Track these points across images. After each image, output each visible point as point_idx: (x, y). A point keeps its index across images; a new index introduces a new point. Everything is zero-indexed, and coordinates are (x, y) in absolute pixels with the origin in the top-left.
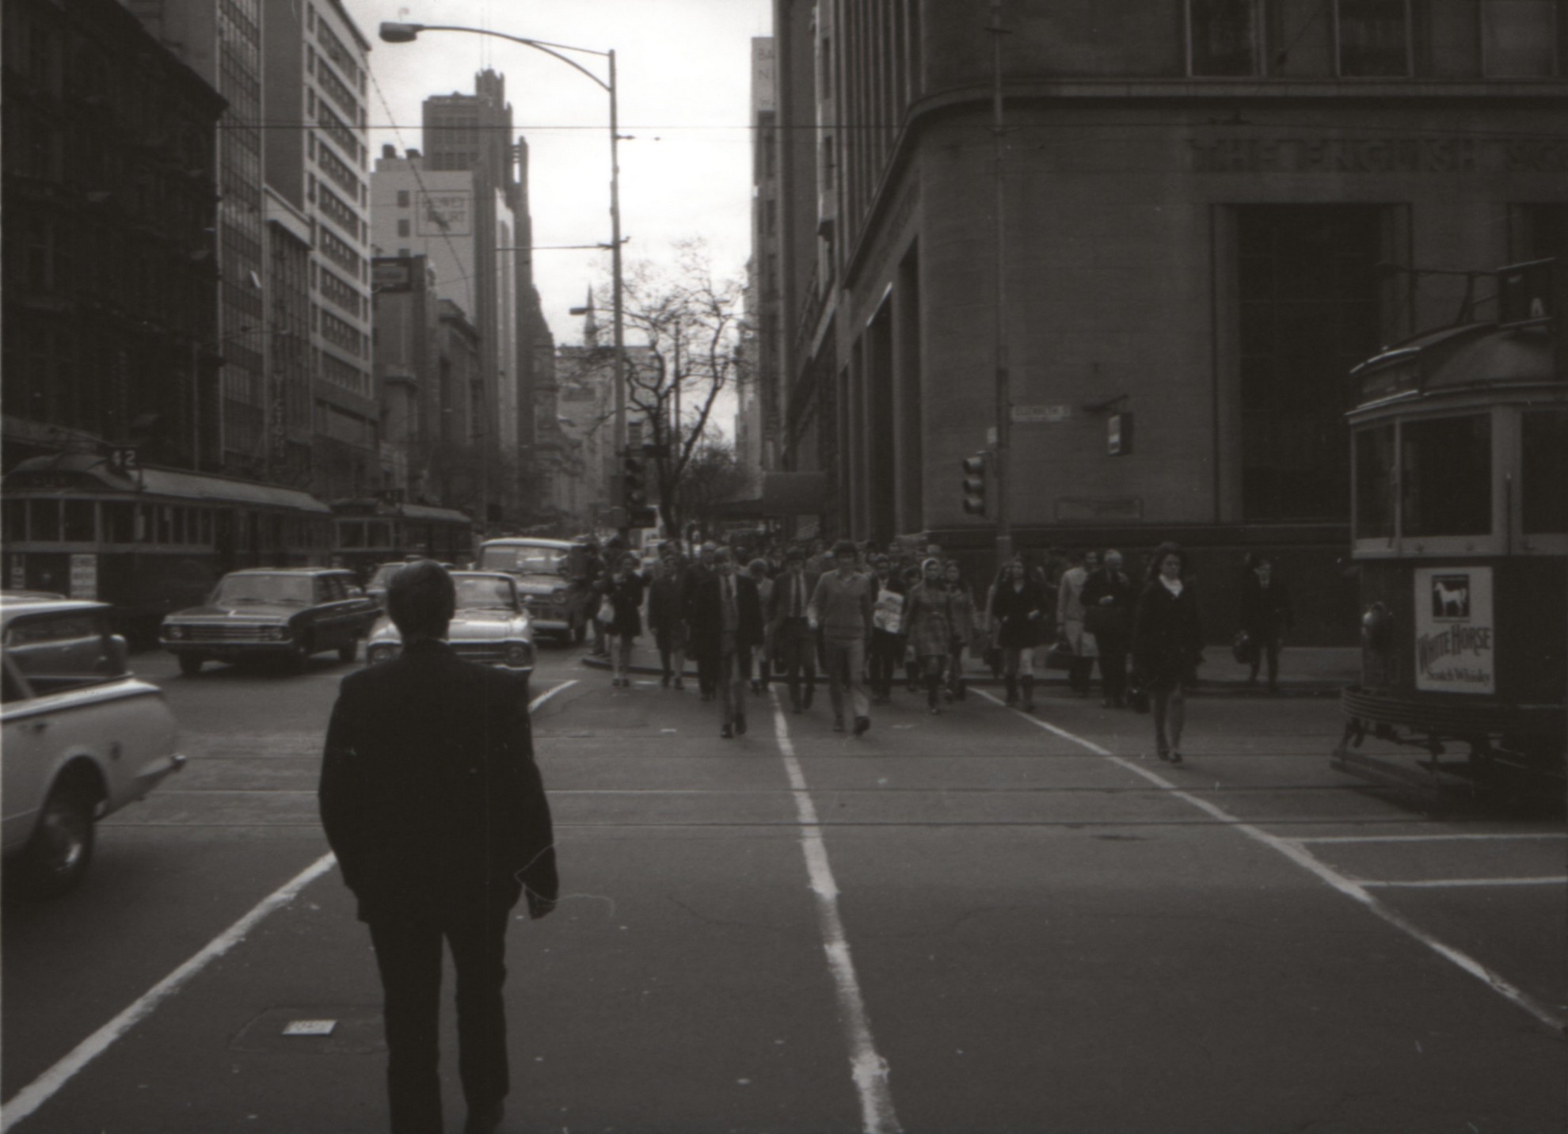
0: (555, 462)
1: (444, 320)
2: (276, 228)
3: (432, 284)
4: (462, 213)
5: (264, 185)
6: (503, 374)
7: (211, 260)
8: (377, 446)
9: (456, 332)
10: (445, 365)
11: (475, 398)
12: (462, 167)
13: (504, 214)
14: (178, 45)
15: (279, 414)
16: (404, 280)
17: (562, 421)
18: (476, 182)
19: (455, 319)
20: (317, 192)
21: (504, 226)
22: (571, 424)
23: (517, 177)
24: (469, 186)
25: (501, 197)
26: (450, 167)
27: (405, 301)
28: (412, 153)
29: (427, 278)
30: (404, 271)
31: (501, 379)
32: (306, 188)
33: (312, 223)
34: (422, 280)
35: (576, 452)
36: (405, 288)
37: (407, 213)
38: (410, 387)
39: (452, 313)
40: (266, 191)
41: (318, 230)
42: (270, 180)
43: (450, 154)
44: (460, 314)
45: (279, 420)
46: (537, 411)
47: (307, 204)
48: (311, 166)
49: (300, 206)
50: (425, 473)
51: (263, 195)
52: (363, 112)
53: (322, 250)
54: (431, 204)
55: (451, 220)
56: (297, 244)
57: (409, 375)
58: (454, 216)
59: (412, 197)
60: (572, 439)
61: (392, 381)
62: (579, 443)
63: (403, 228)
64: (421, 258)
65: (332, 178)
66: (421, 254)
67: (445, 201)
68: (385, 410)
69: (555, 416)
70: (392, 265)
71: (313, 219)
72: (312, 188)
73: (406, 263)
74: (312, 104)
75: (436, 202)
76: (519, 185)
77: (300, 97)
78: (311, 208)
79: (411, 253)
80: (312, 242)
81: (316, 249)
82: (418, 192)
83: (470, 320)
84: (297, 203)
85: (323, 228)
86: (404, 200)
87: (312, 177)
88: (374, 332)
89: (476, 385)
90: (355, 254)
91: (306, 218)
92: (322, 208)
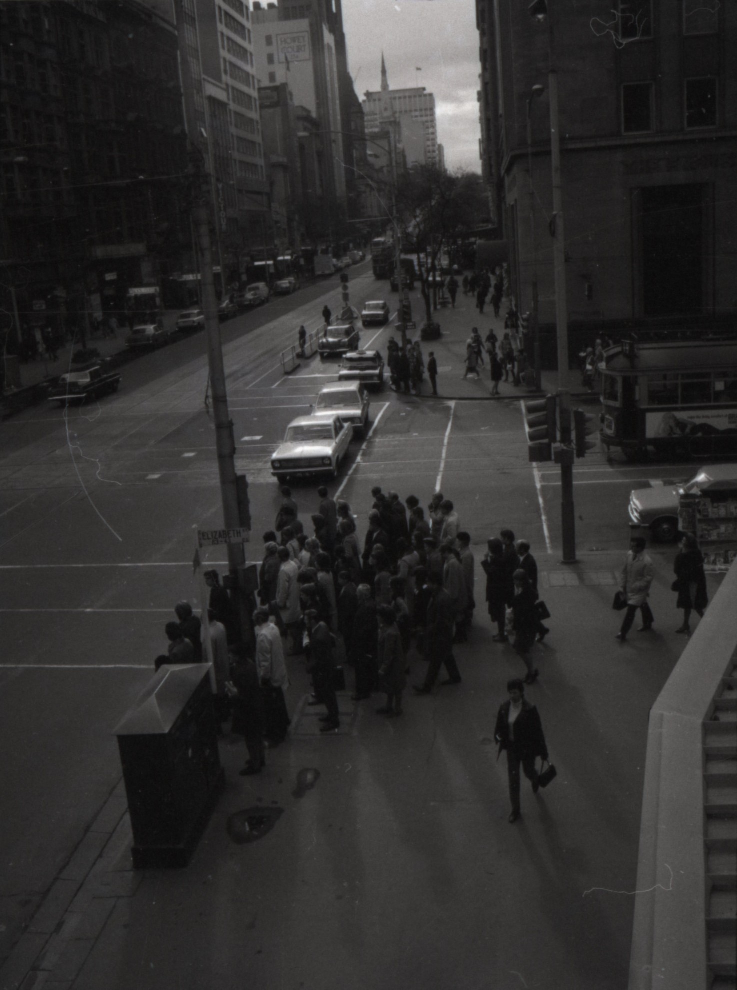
0: (368, 185)
1: (299, 118)
2: (212, 100)
3: (292, 99)
4: (305, 46)
5: (203, 76)
6: (334, 141)
7: (183, 131)
8: (270, 207)
9: (306, 124)
10: (302, 146)
11: (320, 162)
12: (303, 16)
13: (329, 38)
15: (222, 206)
16: (275, 100)
17: (371, 156)
18: (311, 25)
19: (306, 118)
20: (228, 69)
21: (329, 47)
22: (376, 156)
23: (334, 9)
24: (308, 29)
25: (327, 29)
26: (295, 17)
27: (276, 113)
28: (271, 6)
29: (289, 97)
30: (275, 94)
31: (334, 145)
32: (223, 68)
33: (227, 88)
34: (286, 98)
35: (380, 175)
36: (276, 105)
37: (273, 49)
38: (285, 168)
39: (305, 114)
40: (204, 80)
41: (230, 90)
42: (205, 71)
43: (294, 8)
44: (309, 112)
45: (222, 209)
46: (355, 154)
47: (224, 77)
48: (224, 53)
49: (220, 80)
50: (297, 218)
52: (247, 8)
53: (234, 101)
54: (285, 41)
55: (298, 51)
56: (222, 105)
57: (283, 160)
58: (299, 49)
59: (274, 40)
60: (377, 167)
61: (275, 166)
62: (382, 168)
63: (271, 59)
64: (284, 86)
65: (234, 55)
66: (284, 81)
67: (294, 40)
68: (272, 184)
69: (366, 154)
70: (269, 91)
71: (227, 85)
72: (225, 67)
73: (276, 89)
74: (221, 16)
75: (289, 41)
76: (336, 14)
77: (215, 13)
78: (226, 78)
79: (278, 83)
80: (229, 99)
81: (231, 103)
82: (277, 35)
83: (314, 115)
84: (219, 79)
85: (233, 88)
86: (269, 40)
87: (225, 60)
88: (263, 140)
89: (320, 154)
90: (250, 97)
91: (224, 86)
92: (232, 76)
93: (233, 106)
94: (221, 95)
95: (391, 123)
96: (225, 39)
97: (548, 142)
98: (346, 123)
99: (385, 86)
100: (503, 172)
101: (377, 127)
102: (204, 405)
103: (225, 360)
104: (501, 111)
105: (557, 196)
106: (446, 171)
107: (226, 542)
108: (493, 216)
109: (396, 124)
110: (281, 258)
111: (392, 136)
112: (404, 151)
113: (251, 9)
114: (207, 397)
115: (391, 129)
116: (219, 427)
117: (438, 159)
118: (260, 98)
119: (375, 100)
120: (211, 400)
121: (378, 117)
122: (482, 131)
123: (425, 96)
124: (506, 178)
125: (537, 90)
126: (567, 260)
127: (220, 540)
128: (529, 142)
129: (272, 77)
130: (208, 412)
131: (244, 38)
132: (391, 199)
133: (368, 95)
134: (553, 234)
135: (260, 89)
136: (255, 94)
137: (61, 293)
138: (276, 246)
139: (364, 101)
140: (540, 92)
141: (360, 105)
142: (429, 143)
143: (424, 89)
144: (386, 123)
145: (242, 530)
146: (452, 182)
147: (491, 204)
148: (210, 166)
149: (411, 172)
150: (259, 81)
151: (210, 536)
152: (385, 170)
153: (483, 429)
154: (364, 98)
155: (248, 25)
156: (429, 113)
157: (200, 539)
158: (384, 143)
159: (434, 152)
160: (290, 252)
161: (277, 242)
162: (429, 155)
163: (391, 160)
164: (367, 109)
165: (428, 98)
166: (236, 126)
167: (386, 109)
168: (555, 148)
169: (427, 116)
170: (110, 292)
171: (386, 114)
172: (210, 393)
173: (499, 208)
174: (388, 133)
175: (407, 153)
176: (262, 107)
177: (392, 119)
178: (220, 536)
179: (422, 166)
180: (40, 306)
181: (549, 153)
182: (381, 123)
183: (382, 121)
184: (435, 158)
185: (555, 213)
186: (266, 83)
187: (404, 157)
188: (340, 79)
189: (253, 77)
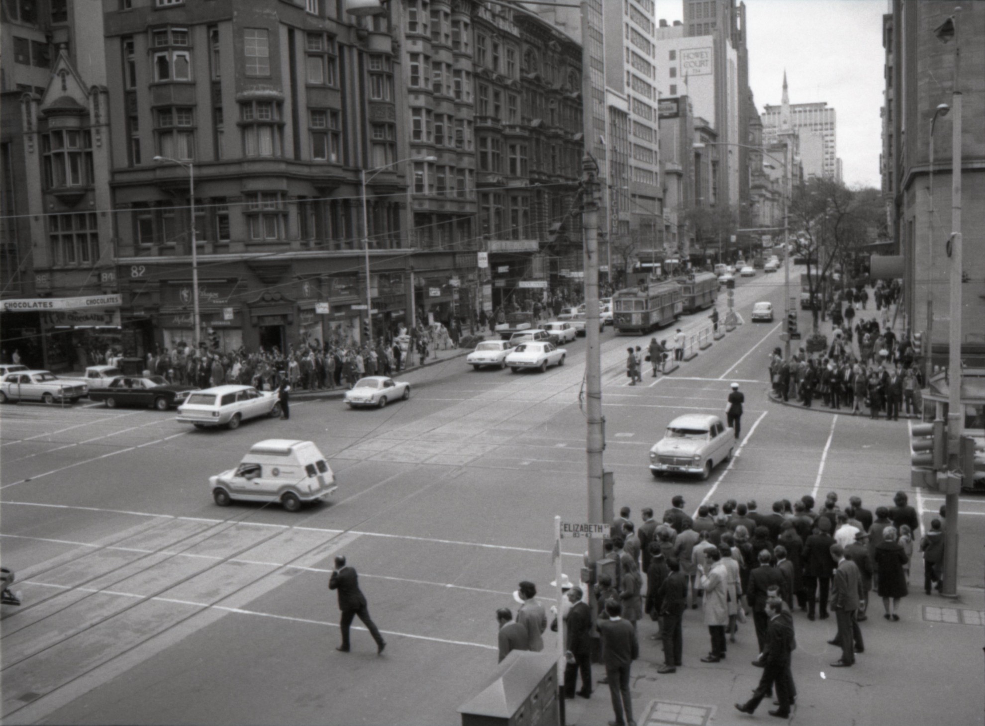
0: (761, 196)
1: (697, 129)
2: (613, 110)
3: (691, 111)
4: (707, 61)
5: (606, 87)
6: (730, 152)
8: (662, 212)
9: (704, 135)
10: (698, 156)
11: (714, 171)
12: (707, 33)
13: (732, 54)
14: (564, 24)
16: (675, 110)
17: (766, 166)
18: (715, 42)
19: (705, 130)
20: (631, 81)
21: (731, 62)
22: (772, 167)
23: (739, 27)
24: (711, 45)
25: (730, 45)
26: (700, 34)
27: (675, 123)
28: (677, 23)
29: (688, 108)
30: (674, 105)
31: (730, 155)
32: (625, 80)
33: (628, 99)
34: (685, 110)
35: (775, 185)
36: (675, 115)
37: (675, 64)
38: (679, 175)
39: (703, 124)
40: (607, 90)
41: (631, 100)
42: (609, 83)
43: (700, 25)
44: (706, 122)
46: (751, 166)
47: (626, 89)
48: (628, 67)
50: (688, 223)
51: (606, 93)
52: (653, 25)
53: (634, 111)
54: (688, 57)
55: (700, 66)
56: (623, 115)
57: (678, 167)
58: (702, 63)
59: (677, 54)
60: (772, 178)
61: (669, 173)
62: (777, 179)
63: (673, 73)
64: (685, 98)
65: (638, 69)
66: (684, 93)
67: (697, 55)
68: (665, 191)
69: (761, 165)
70: (668, 103)
71: (629, 96)
72: (628, 79)
73: (676, 100)
74: (627, 32)
75: (691, 56)
76: (740, 31)
77: (621, 30)
78: (629, 90)
79: (679, 95)
80: (629, 109)
81: (631, 112)
82: (681, 50)
83: (712, 126)
84: (621, 90)
85: (635, 99)
86: (672, 56)
87: (628, 72)
88: (660, 147)
89: (715, 163)
90: (650, 107)
91: (625, 97)
92: (634, 88)
93: (633, 116)
94: (622, 105)
95: (789, 136)
96: (630, 54)
97: (950, 160)
98: (744, 135)
99: (785, 100)
100: (902, 188)
101: (775, 139)
102: (577, 400)
103: (602, 356)
104: (903, 128)
105: (957, 216)
106: (843, 184)
107: (587, 535)
108: (891, 231)
109: (795, 137)
110: (668, 261)
111: (790, 147)
112: (801, 163)
113: (657, 25)
114: (581, 393)
115: (789, 142)
116: (591, 422)
117: (835, 173)
118: (660, 109)
119: (774, 114)
120: (584, 395)
121: (776, 129)
122: (883, 145)
123: (826, 110)
124: (906, 194)
125: (943, 109)
126: (965, 280)
127: (581, 533)
128: (931, 159)
129: (673, 89)
130: (581, 407)
131: (649, 54)
132: (783, 210)
133: (768, 108)
134: (950, 254)
135: (661, 101)
136: (655, 105)
137: (455, 282)
138: (664, 249)
139: (764, 114)
140: (946, 110)
141: (759, 118)
142: (828, 156)
143: (825, 104)
144: (783, 135)
145: (603, 525)
146: (849, 195)
147: (889, 219)
148: (605, 170)
149: (807, 184)
150: (660, 93)
151: (572, 528)
152: (780, 181)
153: (865, 446)
154: (764, 111)
155: (653, 40)
156: (829, 126)
157: (561, 530)
158: (779, 156)
159: (832, 165)
160: (678, 256)
161: (666, 245)
162: (826, 168)
163: (785, 171)
164: (765, 121)
165: (829, 112)
166: (635, 135)
167: (785, 122)
168: (957, 166)
169: (827, 129)
170: (501, 283)
171: (785, 127)
172: (585, 389)
173: (897, 223)
174: (785, 145)
175: (804, 166)
176: (661, 117)
177: (791, 132)
178: (582, 530)
179: (819, 179)
180: (435, 292)
181: (950, 172)
182: (779, 136)
183: (780, 133)
184: (832, 171)
185: (953, 233)
186: (667, 94)
187: (801, 169)
188: (740, 93)
189: (655, 89)
